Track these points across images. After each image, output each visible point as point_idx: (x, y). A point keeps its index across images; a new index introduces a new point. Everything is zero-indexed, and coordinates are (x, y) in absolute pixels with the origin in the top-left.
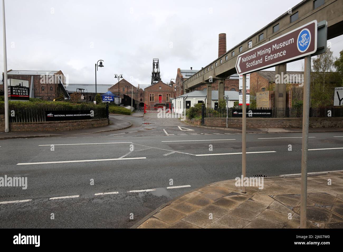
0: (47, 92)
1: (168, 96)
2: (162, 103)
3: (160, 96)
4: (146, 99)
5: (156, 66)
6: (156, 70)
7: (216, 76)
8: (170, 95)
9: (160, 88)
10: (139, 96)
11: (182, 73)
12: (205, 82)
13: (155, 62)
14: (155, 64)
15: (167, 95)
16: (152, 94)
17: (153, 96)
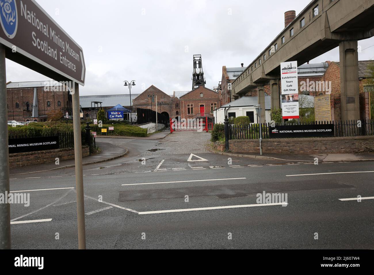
0: (54, 109)
1: (214, 106)
2: (205, 116)
3: (202, 106)
4: (183, 111)
5: (198, 65)
6: (198, 71)
7: (267, 75)
8: (215, 104)
9: (202, 95)
10: (174, 108)
11: (228, 73)
12: (254, 84)
13: (196, 59)
14: (197, 62)
15: (212, 104)
16: (190, 104)
17: (192, 107)
